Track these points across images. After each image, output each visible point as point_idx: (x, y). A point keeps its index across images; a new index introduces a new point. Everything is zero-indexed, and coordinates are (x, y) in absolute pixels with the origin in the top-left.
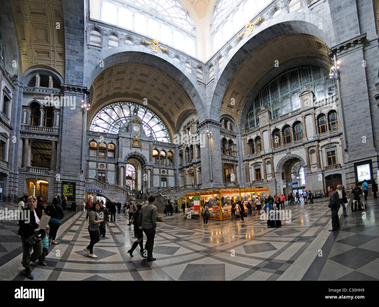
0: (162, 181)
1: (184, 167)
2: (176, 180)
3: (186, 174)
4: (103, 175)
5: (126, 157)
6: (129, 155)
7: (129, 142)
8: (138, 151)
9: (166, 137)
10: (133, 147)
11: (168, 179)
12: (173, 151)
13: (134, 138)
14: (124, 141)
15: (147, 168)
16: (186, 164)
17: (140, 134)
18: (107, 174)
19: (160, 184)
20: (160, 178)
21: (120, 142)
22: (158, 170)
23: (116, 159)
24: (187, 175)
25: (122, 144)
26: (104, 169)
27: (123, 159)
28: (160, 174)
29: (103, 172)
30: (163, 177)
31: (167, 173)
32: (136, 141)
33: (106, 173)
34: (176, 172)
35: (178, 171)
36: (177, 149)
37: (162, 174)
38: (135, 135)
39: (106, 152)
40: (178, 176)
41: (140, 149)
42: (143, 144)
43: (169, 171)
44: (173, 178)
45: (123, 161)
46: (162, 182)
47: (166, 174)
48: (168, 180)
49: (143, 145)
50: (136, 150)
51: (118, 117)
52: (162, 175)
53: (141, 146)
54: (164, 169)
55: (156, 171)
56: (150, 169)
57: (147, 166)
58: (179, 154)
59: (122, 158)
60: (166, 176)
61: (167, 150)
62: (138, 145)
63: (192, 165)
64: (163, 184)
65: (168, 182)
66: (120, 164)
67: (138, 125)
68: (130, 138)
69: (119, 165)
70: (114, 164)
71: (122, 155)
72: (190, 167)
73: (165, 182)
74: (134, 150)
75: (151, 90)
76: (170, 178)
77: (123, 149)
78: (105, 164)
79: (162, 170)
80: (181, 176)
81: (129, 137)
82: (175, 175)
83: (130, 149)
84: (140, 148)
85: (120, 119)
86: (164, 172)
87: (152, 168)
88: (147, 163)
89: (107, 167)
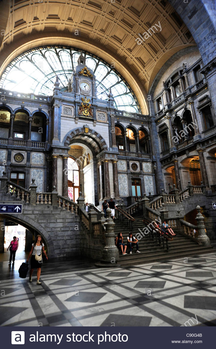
0: (133, 184)
1: (173, 154)
2: (157, 182)
3: (179, 168)
4: (21, 176)
5: (68, 137)
6: (72, 133)
7: (73, 109)
8: (90, 125)
9: (132, 106)
10: (80, 118)
11: (143, 180)
12: (147, 128)
13: (81, 101)
14: (62, 108)
15: (108, 158)
16: (177, 149)
17: (91, 96)
18: (29, 173)
19: (130, 191)
20: (129, 179)
21: (56, 110)
22: (124, 162)
23: (47, 142)
24: (182, 170)
25: (60, 113)
26: (24, 162)
27: (61, 141)
28: (129, 172)
29: (21, 170)
30: (134, 177)
31: (141, 169)
32: (86, 107)
33: (27, 173)
34: (155, 166)
35: (159, 164)
36: (154, 124)
37: (133, 171)
38: (82, 97)
39: (27, 132)
40: (160, 173)
41: (92, 122)
42: (97, 113)
43: (144, 165)
44: (151, 178)
45: (62, 145)
46: (133, 187)
47: (138, 170)
48: (144, 183)
49: (97, 115)
50: (85, 124)
51: (52, 69)
52: (132, 173)
53: (94, 116)
54: (135, 162)
55: (122, 166)
56: (112, 161)
57: (107, 155)
58: (159, 133)
59: (60, 139)
60: (140, 174)
61: (137, 127)
62: (88, 114)
63: (193, 148)
64: (136, 191)
65: (144, 185)
66: (55, 150)
67: (88, 80)
68: (75, 103)
69: (54, 154)
70: (43, 152)
71: (59, 134)
72: (187, 152)
73: (138, 187)
74: (81, 124)
75: (109, 23)
76: (146, 177)
77: (63, 121)
78: (25, 154)
79: (131, 163)
80: (165, 174)
81: (72, 99)
82: (155, 173)
83: (74, 122)
84: (93, 120)
85: (54, 72)
86: (134, 166)
87: (115, 158)
88: (106, 148)
89: (29, 159)
